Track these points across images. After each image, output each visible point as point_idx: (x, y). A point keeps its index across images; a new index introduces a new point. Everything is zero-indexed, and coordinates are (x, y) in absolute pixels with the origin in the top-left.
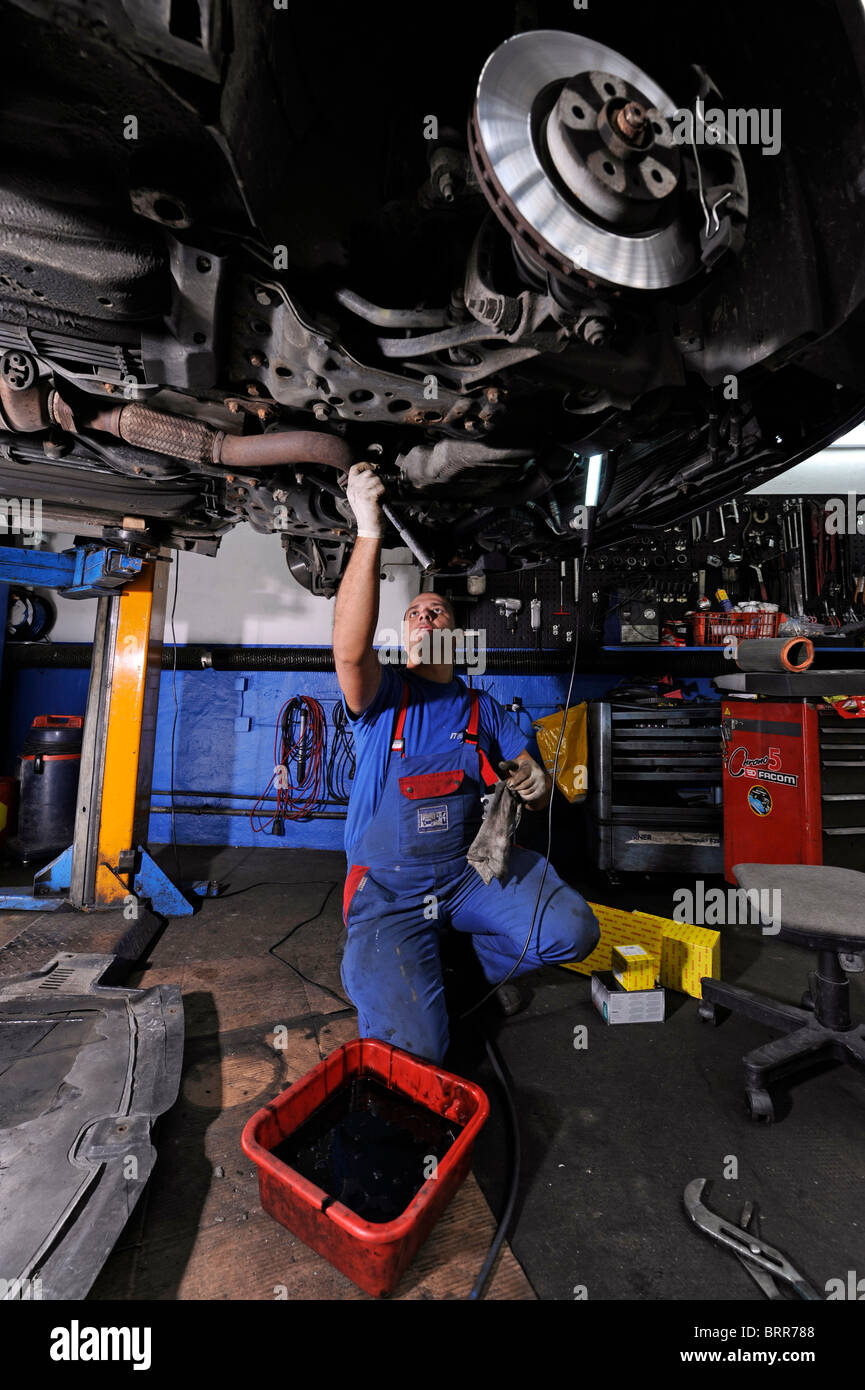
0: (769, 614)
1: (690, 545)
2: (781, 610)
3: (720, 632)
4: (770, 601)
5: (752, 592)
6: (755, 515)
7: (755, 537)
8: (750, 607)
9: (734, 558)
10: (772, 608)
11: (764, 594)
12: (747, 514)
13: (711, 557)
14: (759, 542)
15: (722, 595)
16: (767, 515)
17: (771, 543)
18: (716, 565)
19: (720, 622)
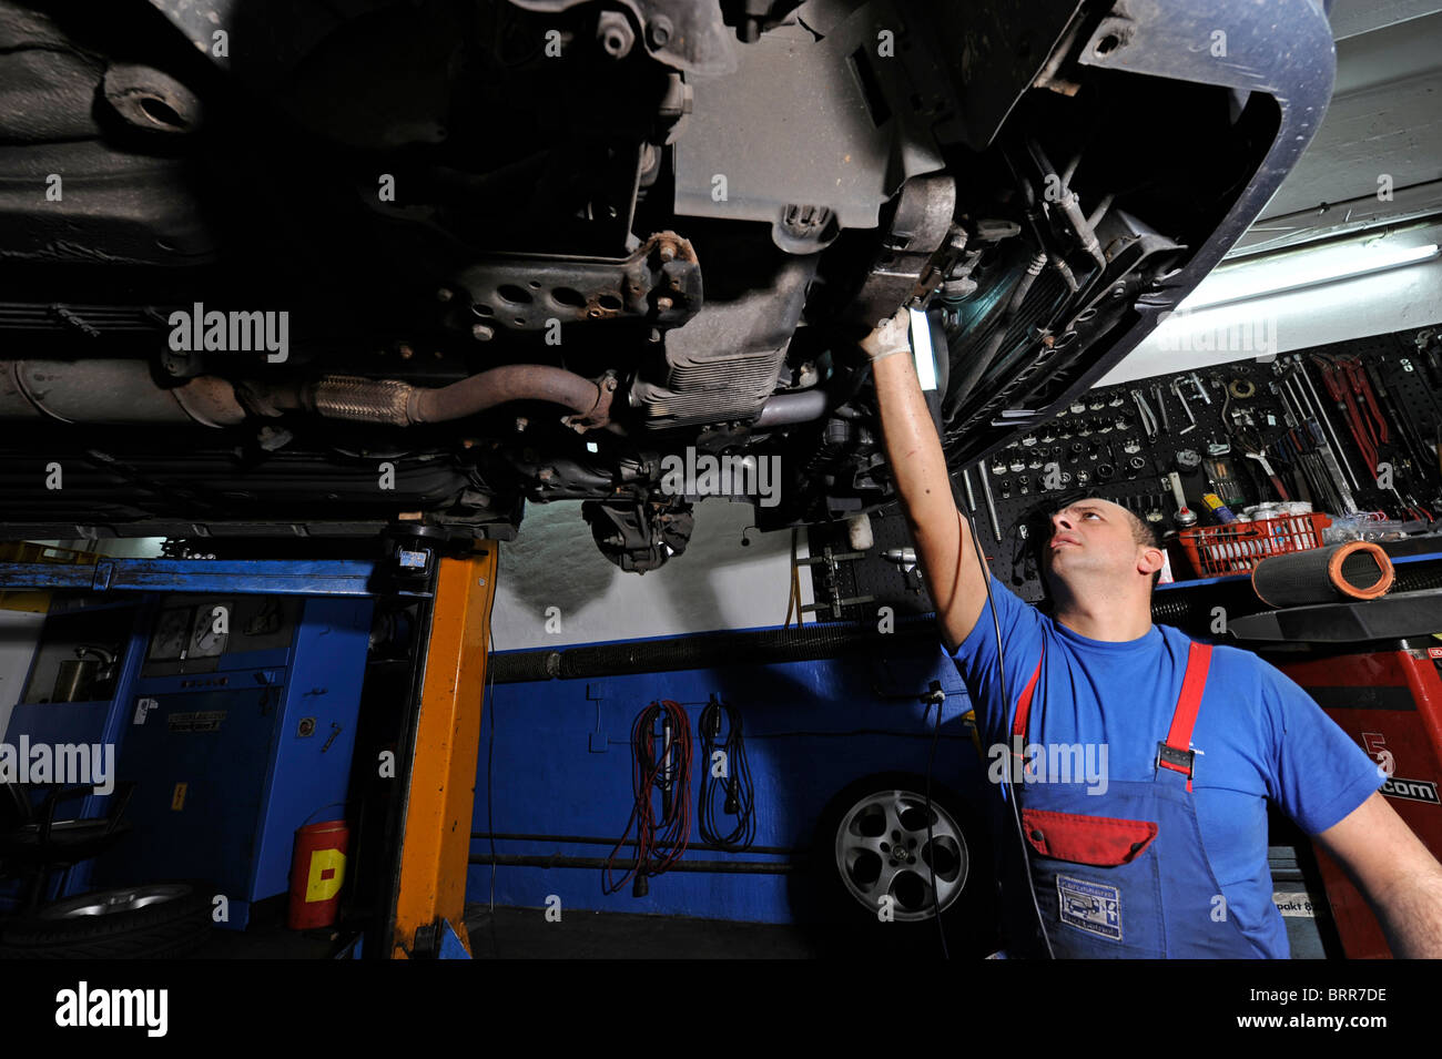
0: (1296, 517)
1: (1145, 442)
2: (1316, 508)
3: (1223, 555)
4: (1296, 498)
5: (1263, 491)
6: (1233, 388)
7: (1243, 417)
8: (1266, 511)
9: (1216, 449)
10: (1302, 508)
11: (1282, 491)
12: (1221, 389)
13: (1182, 454)
14: (1250, 423)
15: (1213, 501)
16: (1251, 385)
17: (1272, 420)
18: (1194, 463)
19: (1219, 540)
